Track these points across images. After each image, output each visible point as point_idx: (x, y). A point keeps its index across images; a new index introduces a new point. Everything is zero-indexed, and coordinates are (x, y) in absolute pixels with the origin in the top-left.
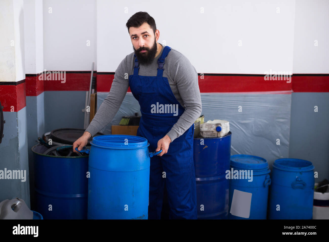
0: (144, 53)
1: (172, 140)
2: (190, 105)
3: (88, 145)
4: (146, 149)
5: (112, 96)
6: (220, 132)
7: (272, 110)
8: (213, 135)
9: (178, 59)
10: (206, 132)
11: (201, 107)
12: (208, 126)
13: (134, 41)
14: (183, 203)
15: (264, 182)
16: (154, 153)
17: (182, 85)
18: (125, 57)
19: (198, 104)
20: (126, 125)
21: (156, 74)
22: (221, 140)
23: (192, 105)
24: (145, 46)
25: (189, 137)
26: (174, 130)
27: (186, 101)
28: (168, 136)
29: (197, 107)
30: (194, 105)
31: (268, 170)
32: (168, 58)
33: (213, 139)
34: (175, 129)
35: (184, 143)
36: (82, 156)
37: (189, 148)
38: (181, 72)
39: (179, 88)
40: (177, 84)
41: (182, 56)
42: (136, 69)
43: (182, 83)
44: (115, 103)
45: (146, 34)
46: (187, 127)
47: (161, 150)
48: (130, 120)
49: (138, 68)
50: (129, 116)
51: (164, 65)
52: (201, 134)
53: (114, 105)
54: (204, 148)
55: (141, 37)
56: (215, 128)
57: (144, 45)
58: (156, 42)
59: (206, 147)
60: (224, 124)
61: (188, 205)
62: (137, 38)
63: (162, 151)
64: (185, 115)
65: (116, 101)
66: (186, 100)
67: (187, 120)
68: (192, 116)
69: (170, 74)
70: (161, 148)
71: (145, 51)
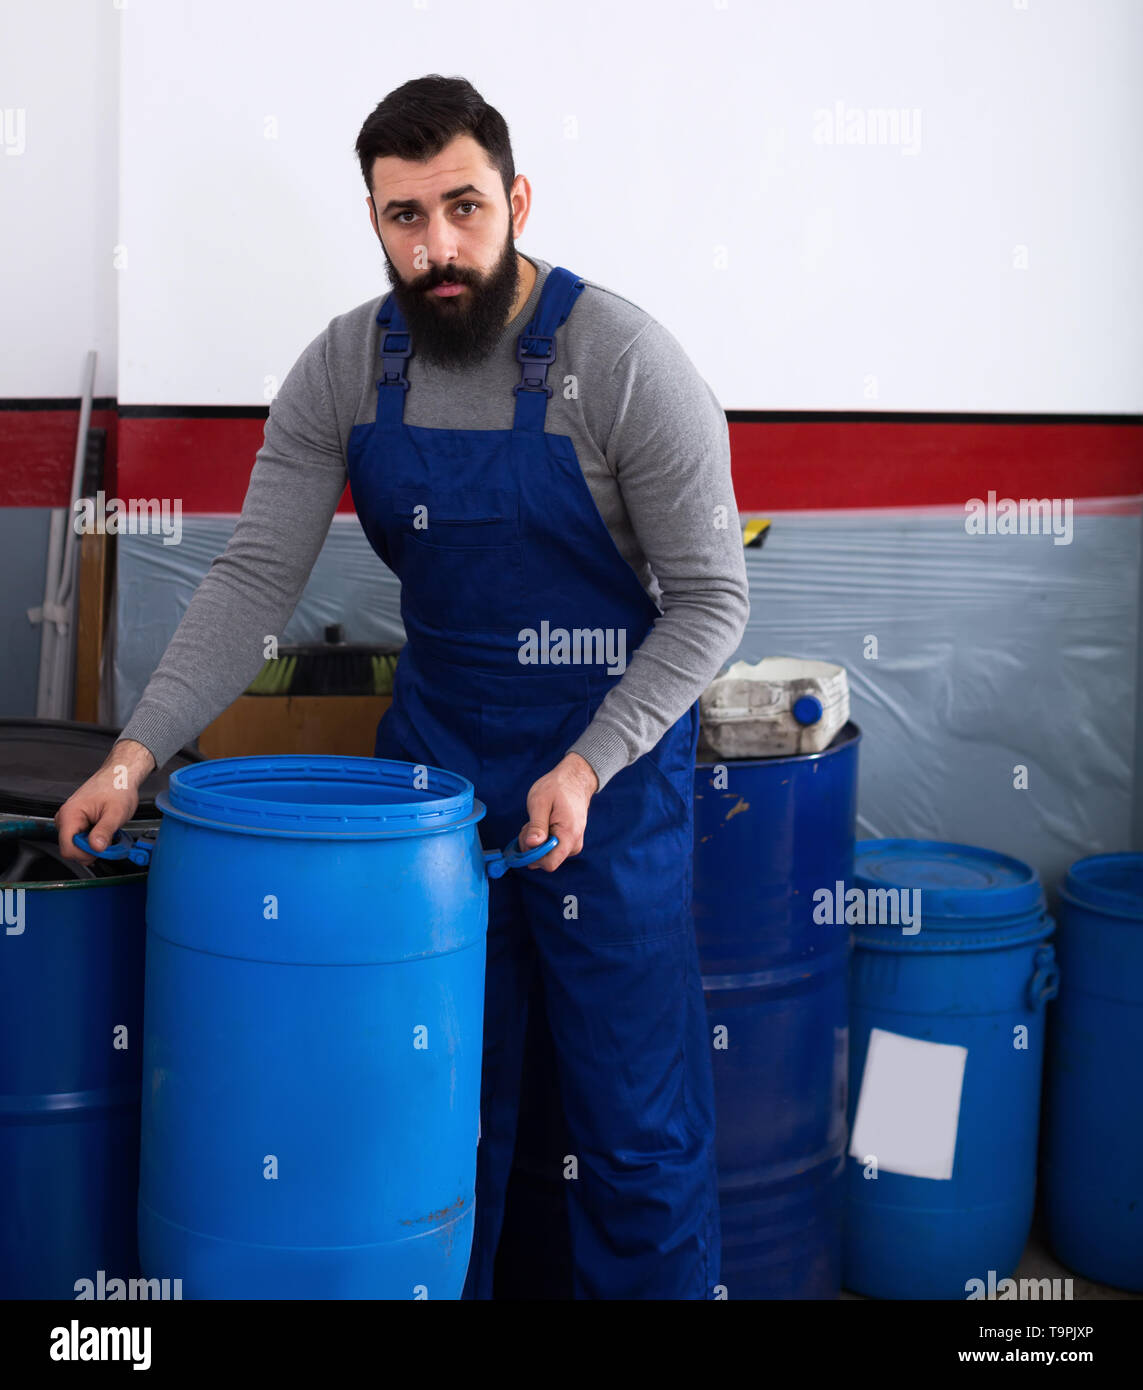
0: (450, 300)
1: (604, 781)
2: (693, 586)
3: (145, 811)
4: (468, 837)
5: (258, 540)
6: (814, 727)
7: (1043, 597)
8: (776, 740)
9: (628, 338)
10: (736, 725)
11: (745, 593)
12: (746, 695)
13: (395, 234)
14: (651, 1119)
15: (1029, 984)
16: (511, 852)
17: (653, 474)
18: (322, 327)
19: (732, 581)
20: (278, 694)
21: (511, 420)
22: (816, 766)
23: (702, 586)
24: (459, 263)
25: (678, 759)
26: (609, 724)
27: (668, 566)
28: (582, 762)
29: (728, 595)
30: (711, 585)
31: (1041, 919)
32: (572, 331)
33: (778, 765)
34: (616, 721)
35: (653, 793)
36: (94, 878)
37: (674, 822)
38: (649, 405)
39: (630, 495)
40: (618, 470)
41: (649, 323)
42: (392, 391)
43: (653, 466)
44: (276, 582)
45: (469, 196)
46: (678, 707)
47: (551, 836)
48: (297, 665)
49: (403, 384)
50: (295, 645)
51: (551, 368)
52: (711, 740)
53: (268, 589)
54: (729, 816)
55: (439, 215)
56: (787, 706)
57: (456, 254)
58: (515, 243)
59: (742, 806)
60: (829, 684)
61: (675, 1129)
62: (416, 218)
63: (555, 843)
64: (666, 644)
65: (281, 571)
66: (668, 560)
67: (679, 669)
68: (702, 648)
69: (587, 419)
70: (551, 827)
71: (457, 290)
